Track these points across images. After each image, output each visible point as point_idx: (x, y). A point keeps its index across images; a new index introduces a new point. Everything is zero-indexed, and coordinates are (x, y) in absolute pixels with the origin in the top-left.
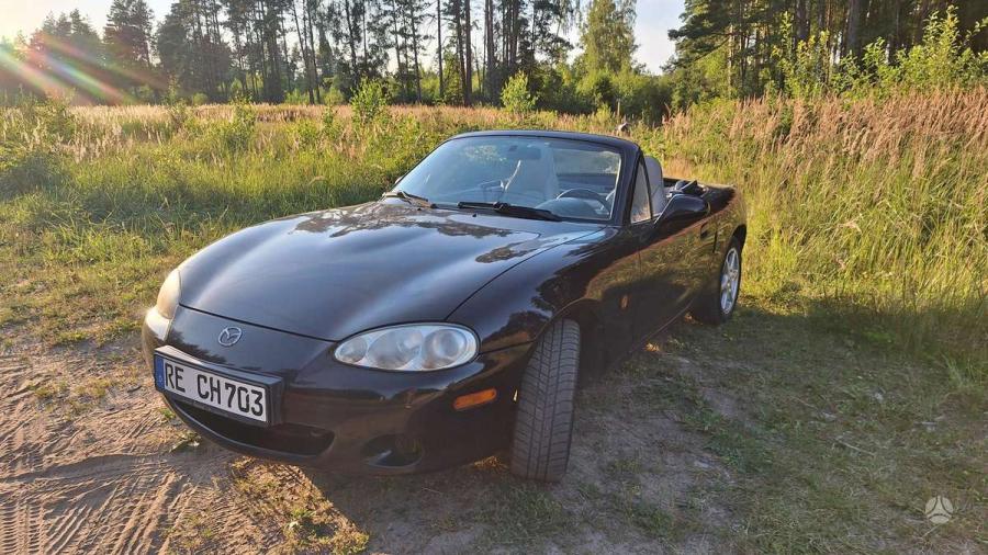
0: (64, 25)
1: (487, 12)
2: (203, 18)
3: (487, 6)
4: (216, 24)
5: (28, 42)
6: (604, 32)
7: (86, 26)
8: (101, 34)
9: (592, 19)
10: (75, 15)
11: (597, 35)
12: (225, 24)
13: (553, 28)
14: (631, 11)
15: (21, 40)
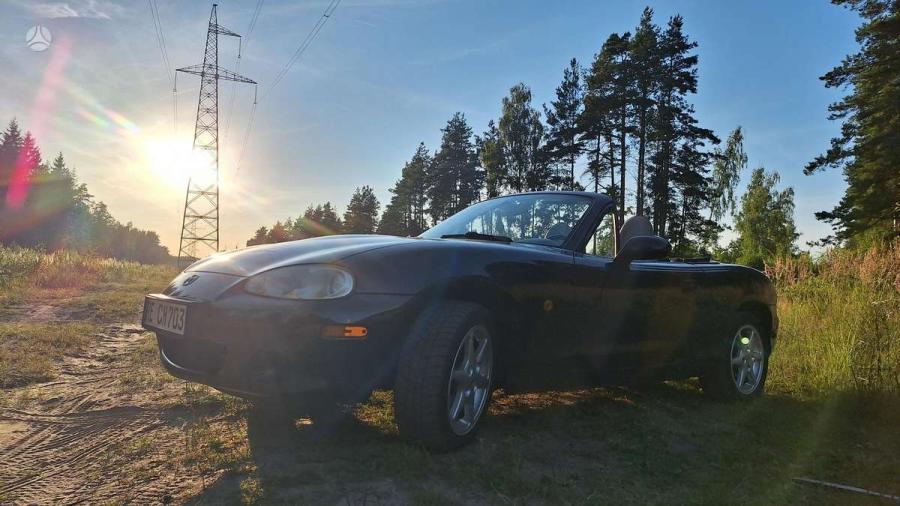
0: (318, 212)
1: (638, 198)
2: (413, 208)
3: (638, 194)
4: (421, 212)
5: (293, 225)
6: (760, 220)
7: (333, 214)
8: (343, 220)
9: (747, 208)
10: (328, 206)
11: (752, 222)
12: (427, 211)
13: (705, 213)
14: (787, 202)
15: (289, 223)
